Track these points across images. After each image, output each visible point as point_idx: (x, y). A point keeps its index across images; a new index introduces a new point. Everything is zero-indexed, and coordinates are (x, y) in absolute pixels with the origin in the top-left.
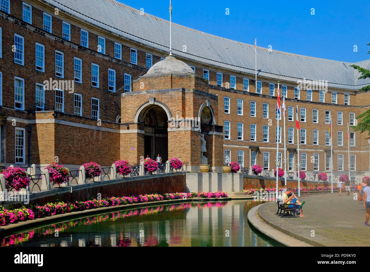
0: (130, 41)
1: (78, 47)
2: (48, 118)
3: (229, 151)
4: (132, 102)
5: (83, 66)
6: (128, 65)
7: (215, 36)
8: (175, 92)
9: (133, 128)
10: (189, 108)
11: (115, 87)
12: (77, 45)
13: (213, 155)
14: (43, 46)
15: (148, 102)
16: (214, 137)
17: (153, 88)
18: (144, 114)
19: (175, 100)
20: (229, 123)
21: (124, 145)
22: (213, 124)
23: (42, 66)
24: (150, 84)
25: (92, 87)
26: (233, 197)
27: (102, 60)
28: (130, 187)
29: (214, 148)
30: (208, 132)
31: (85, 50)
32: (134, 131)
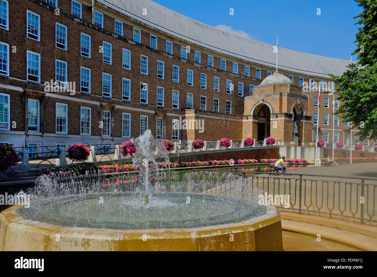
0: (256, 64)
1: (217, 70)
2: (191, 113)
3: (327, 133)
4: (250, 102)
5: (220, 81)
6: (253, 79)
7: (323, 57)
8: (276, 95)
9: (250, 119)
10: (285, 105)
11: (243, 93)
12: (216, 69)
13: (303, 135)
14: (192, 71)
15: (259, 102)
16: (304, 123)
17: (262, 93)
18: (257, 110)
19: (276, 100)
20: (328, 114)
21: (245, 129)
22: (303, 115)
23: (191, 82)
24: (261, 90)
25: (226, 94)
26: (311, 162)
27: (233, 77)
28: (231, 154)
29: (303, 131)
30: (300, 120)
31: (222, 71)
32: (251, 120)
